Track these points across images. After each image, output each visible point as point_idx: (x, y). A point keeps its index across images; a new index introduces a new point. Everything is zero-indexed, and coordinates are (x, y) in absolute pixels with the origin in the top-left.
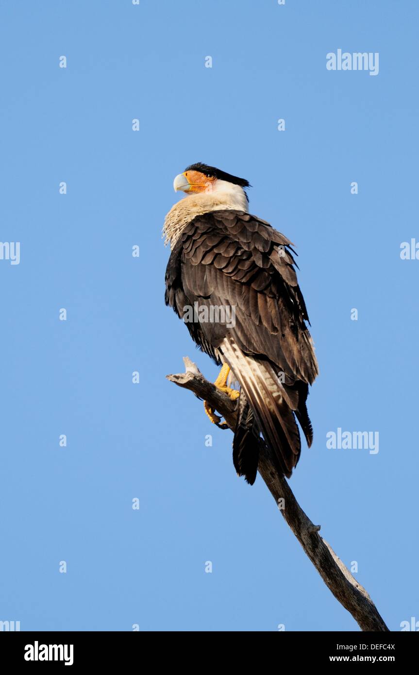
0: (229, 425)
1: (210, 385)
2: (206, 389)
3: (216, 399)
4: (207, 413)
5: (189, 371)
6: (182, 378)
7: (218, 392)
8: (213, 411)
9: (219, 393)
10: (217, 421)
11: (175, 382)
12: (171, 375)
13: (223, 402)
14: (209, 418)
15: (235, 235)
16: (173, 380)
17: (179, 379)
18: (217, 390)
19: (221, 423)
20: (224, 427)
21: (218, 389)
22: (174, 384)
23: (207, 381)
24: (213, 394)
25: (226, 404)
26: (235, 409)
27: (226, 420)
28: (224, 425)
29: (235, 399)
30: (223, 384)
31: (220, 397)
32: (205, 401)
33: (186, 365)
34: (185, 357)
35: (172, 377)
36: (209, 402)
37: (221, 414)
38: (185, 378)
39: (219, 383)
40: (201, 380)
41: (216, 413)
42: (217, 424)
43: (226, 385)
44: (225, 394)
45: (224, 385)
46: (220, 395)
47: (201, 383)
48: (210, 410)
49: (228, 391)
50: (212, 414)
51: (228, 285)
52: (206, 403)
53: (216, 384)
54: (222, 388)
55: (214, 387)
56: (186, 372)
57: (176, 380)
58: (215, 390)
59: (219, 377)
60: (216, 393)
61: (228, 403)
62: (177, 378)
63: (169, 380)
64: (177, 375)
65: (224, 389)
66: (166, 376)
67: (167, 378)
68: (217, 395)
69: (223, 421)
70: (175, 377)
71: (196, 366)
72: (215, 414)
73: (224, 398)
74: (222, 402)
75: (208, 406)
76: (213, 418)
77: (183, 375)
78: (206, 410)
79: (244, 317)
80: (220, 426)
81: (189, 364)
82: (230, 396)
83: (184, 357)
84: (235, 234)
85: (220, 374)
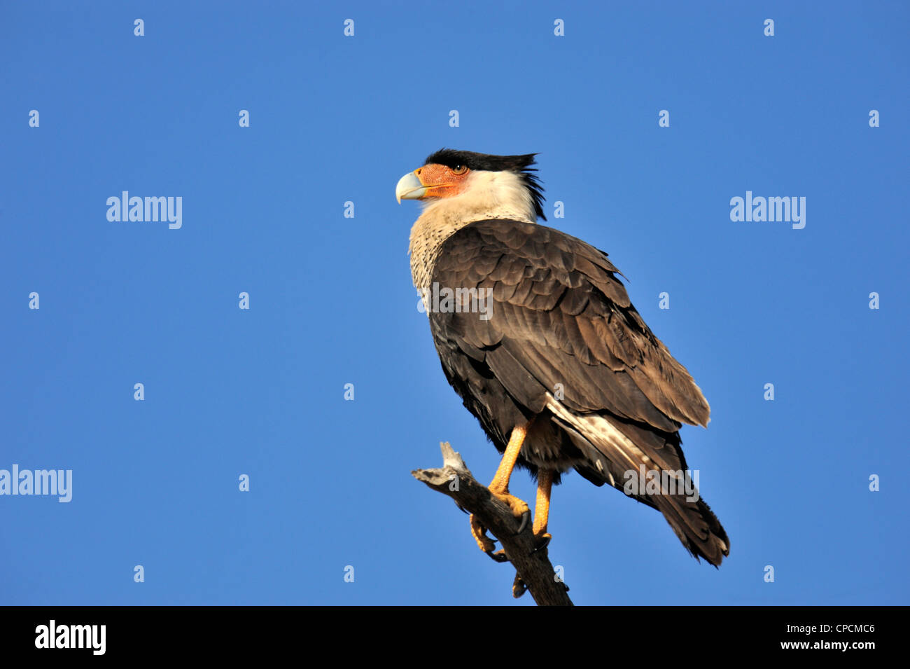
0: (508, 556)
1: (482, 490)
2: (474, 497)
3: (491, 512)
4: (474, 534)
5: (449, 467)
6: (438, 476)
7: (494, 501)
8: (484, 532)
9: (496, 502)
10: (490, 548)
11: (425, 482)
12: (420, 470)
13: (501, 517)
14: (476, 542)
15: (518, 251)
16: (423, 479)
17: (433, 478)
18: (492, 499)
19: (495, 553)
20: (500, 558)
21: (494, 496)
22: (425, 485)
23: (477, 483)
24: (485, 503)
25: (505, 521)
26: (519, 531)
27: (504, 547)
28: (501, 554)
29: (520, 513)
30: (502, 488)
31: (495, 509)
32: (472, 515)
33: (445, 457)
34: (444, 442)
35: (421, 473)
36: (478, 516)
37: (497, 537)
38: (443, 476)
39: (497, 488)
40: (468, 480)
41: (489, 534)
42: (489, 552)
43: (506, 491)
44: (506, 505)
45: (505, 491)
46: (496, 505)
47: (468, 486)
48: (480, 531)
49: (510, 500)
50: (483, 537)
51: (524, 318)
52: (473, 517)
53: (491, 488)
54: (500, 496)
55: (488, 493)
56: (445, 466)
57: (428, 479)
58: (490, 498)
59: (497, 477)
60: (490, 503)
61: (510, 520)
62: (430, 475)
63: (417, 477)
64: (430, 470)
65: (503, 497)
66: (411, 471)
67: (413, 475)
68: (493, 506)
69: (499, 548)
70: (426, 473)
71: (461, 458)
72: (486, 537)
73: (502, 511)
74: (499, 517)
75: (477, 524)
76: (484, 544)
77: (440, 470)
78: (473, 530)
79: (560, 361)
80: (494, 557)
81: (450, 454)
82: (512, 509)
83: (442, 443)
84: (517, 248)
85: (498, 472)
